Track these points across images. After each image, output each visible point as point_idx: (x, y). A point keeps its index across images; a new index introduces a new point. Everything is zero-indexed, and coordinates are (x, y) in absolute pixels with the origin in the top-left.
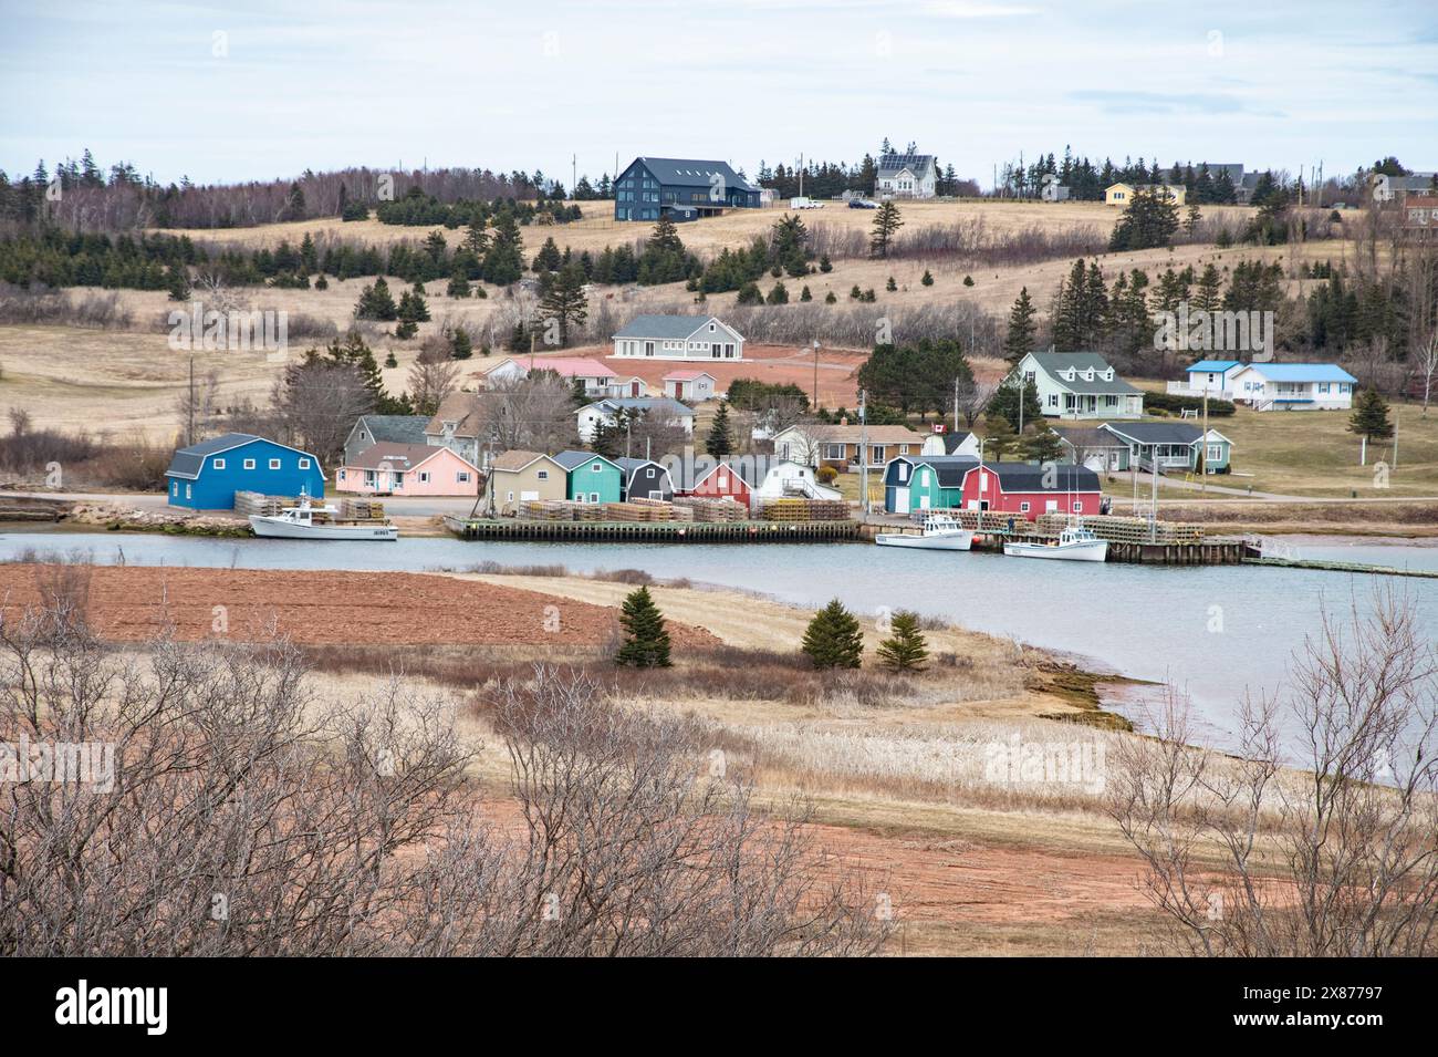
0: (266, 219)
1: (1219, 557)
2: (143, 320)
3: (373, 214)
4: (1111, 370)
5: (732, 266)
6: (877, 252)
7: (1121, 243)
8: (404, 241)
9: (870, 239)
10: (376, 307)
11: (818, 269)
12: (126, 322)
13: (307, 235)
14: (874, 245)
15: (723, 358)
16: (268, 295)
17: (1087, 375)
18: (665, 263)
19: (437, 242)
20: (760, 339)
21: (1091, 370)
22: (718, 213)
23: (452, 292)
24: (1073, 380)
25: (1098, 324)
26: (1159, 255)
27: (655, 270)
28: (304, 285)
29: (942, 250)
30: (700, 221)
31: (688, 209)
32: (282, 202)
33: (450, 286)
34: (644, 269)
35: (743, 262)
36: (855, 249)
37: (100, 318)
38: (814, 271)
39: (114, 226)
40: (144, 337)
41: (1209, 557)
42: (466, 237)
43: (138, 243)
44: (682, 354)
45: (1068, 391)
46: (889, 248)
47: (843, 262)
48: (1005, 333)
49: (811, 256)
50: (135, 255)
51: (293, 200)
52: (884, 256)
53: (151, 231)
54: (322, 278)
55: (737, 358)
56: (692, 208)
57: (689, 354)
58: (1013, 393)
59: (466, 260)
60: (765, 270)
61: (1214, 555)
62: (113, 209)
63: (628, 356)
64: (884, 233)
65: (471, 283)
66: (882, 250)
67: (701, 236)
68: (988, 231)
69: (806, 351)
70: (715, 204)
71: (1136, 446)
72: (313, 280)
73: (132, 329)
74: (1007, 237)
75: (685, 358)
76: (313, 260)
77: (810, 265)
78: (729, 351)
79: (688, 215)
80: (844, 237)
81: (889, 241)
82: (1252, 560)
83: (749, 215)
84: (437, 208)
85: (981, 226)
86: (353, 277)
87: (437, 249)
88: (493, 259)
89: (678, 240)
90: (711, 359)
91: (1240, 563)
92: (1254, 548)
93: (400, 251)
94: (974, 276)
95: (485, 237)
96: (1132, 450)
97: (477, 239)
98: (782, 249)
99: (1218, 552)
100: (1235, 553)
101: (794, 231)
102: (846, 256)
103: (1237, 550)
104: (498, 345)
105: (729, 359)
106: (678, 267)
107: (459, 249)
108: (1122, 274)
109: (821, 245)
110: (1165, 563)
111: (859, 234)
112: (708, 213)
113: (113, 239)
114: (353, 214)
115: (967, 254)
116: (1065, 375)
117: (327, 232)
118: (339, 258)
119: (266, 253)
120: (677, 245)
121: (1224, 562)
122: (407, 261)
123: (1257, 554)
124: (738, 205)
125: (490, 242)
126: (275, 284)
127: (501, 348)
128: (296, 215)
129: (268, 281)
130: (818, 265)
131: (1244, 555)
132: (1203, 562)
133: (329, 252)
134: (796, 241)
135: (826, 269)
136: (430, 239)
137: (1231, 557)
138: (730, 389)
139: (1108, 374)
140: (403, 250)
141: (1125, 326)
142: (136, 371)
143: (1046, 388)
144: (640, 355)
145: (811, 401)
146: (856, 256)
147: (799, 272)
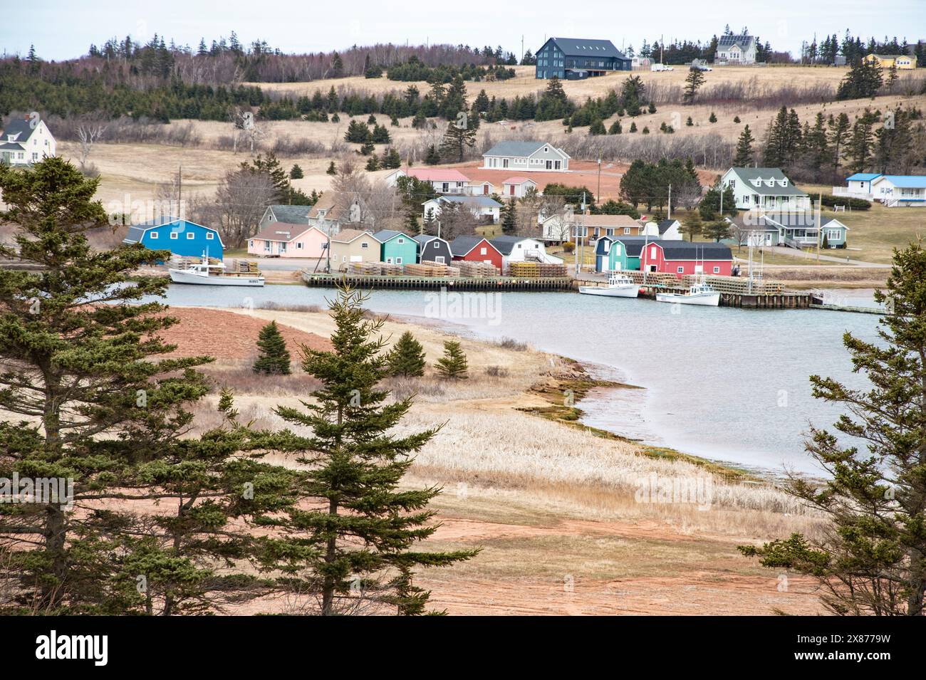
0: (318, 77)
1: (794, 304)
2: (207, 141)
3: (385, 74)
4: (786, 180)
5: (592, 109)
6: (688, 100)
7: (844, 94)
8: (393, 91)
9: (685, 91)
10: (356, 134)
11: (647, 112)
12: (197, 142)
13: (333, 88)
14: (686, 96)
15: (553, 169)
16: (299, 125)
17: (770, 183)
18: (552, 107)
19: (414, 92)
20: (583, 157)
21: (773, 179)
22: (603, 74)
23: (415, 124)
24: (760, 186)
25: (794, 149)
26: (864, 103)
27: (546, 111)
28: (324, 119)
29: (729, 99)
30: (589, 79)
31: (581, 71)
32: (328, 66)
33: (414, 121)
34: (539, 111)
35: (599, 106)
36: (674, 99)
37: (182, 140)
38: (645, 112)
39: (218, 79)
40: (205, 152)
41: (787, 304)
42: (431, 89)
43: (228, 91)
44: (525, 166)
45: (756, 193)
46: (696, 97)
47: (665, 107)
48: (734, 154)
49: (645, 103)
50: (227, 99)
51: (335, 65)
52: (692, 103)
53: (239, 84)
54: (336, 115)
55: (562, 170)
56: (584, 71)
57: (530, 166)
58: (718, 194)
59: (429, 103)
60: (614, 112)
61: (791, 303)
62: (219, 70)
63: (493, 168)
64: (693, 87)
65: (428, 119)
66: (691, 99)
67: (585, 89)
68: (759, 86)
69: (610, 165)
70: (601, 68)
71: (783, 230)
72: (330, 116)
73: (200, 146)
74: (771, 90)
75: (528, 169)
76: (336, 104)
77: (643, 109)
78: (557, 165)
79: (581, 75)
80: (668, 91)
81: (696, 93)
82: (816, 306)
83: (619, 76)
84: (423, 70)
85: (756, 83)
86: (359, 114)
87: (412, 97)
88: (446, 104)
89: (562, 91)
90: (545, 170)
91: (808, 307)
92: (818, 298)
93: (389, 98)
94: (741, 117)
95: (443, 89)
96: (780, 232)
97: (438, 91)
98: (628, 98)
99: (794, 300)
100: (805, 302)
101: (636, 86)
102: (668, 103)
103: (807, 299)
104: (418, 160)
105: (557, 170)
106: (561, 109)
107: (426, 97)
108: (832, 116)
109: (654, 94)
110: (758, 307)
111: (678, 88)
112: (596, 74)
113: (215, 88)
114: (372, 73)
115: (746, 102)
116: (755, 182)
117: (346, 86)
118: (351, 102)
119: (306, 98)
120: (562, 95)
121: (798, 307)
122: (392, 105)
123: (821, 302)
124: (617, 69)
125: (446, 92)
126: (307, 119)
127: (421, 161)
128: (337, 74)
129: (303, 116)
130: (647, 108)
131: (812, 303)
132: (782, 307)
133: (346, 98)
134: (636, 93)
135: (653, 111)
136: (410, 90)
137: (803, 304)
138: (545, 190)
139: (784, 182)
140: (391, 97)
141: (810, 150)
142: (189, 174)
143: (741, 192)
144: (500, 167)
145: (596, 198)
146: (675, 102)
147: (635, 113)
